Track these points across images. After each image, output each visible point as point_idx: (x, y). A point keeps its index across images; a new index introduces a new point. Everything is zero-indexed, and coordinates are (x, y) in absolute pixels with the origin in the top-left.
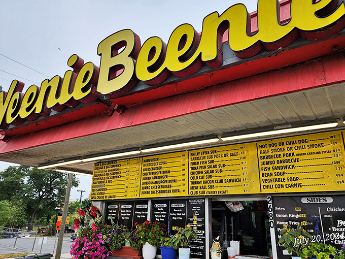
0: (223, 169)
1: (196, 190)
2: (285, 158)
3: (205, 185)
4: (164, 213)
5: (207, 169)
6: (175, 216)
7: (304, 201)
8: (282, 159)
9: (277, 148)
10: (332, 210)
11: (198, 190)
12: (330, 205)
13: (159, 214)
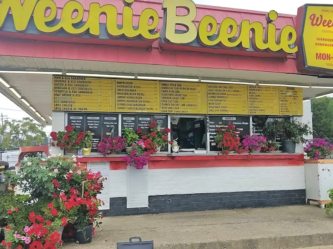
0: (185, 97)
1: (166, 109)
2: (221, 95)
3: (173, 106)
4: (132, 124)
5: (174, 96)
6: (142, 126)
7: (224, 119)
8: (220, 96)
9: (217, 89)
10: (235, 123)
11: (168, 110)
12: (235, 121)
13: (128, 125)
